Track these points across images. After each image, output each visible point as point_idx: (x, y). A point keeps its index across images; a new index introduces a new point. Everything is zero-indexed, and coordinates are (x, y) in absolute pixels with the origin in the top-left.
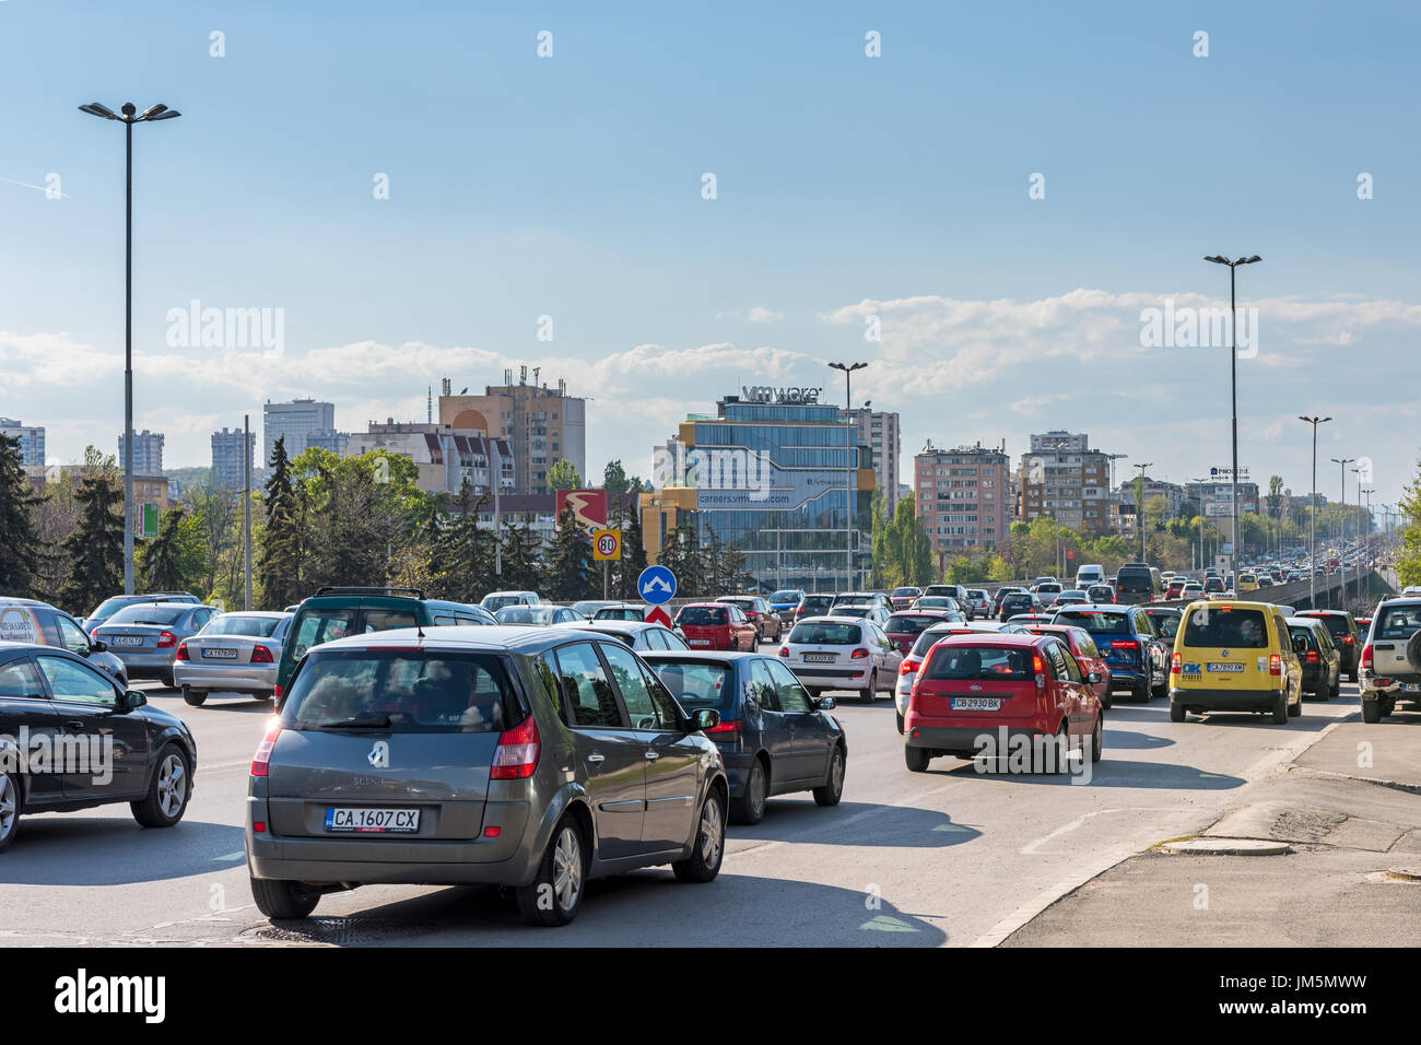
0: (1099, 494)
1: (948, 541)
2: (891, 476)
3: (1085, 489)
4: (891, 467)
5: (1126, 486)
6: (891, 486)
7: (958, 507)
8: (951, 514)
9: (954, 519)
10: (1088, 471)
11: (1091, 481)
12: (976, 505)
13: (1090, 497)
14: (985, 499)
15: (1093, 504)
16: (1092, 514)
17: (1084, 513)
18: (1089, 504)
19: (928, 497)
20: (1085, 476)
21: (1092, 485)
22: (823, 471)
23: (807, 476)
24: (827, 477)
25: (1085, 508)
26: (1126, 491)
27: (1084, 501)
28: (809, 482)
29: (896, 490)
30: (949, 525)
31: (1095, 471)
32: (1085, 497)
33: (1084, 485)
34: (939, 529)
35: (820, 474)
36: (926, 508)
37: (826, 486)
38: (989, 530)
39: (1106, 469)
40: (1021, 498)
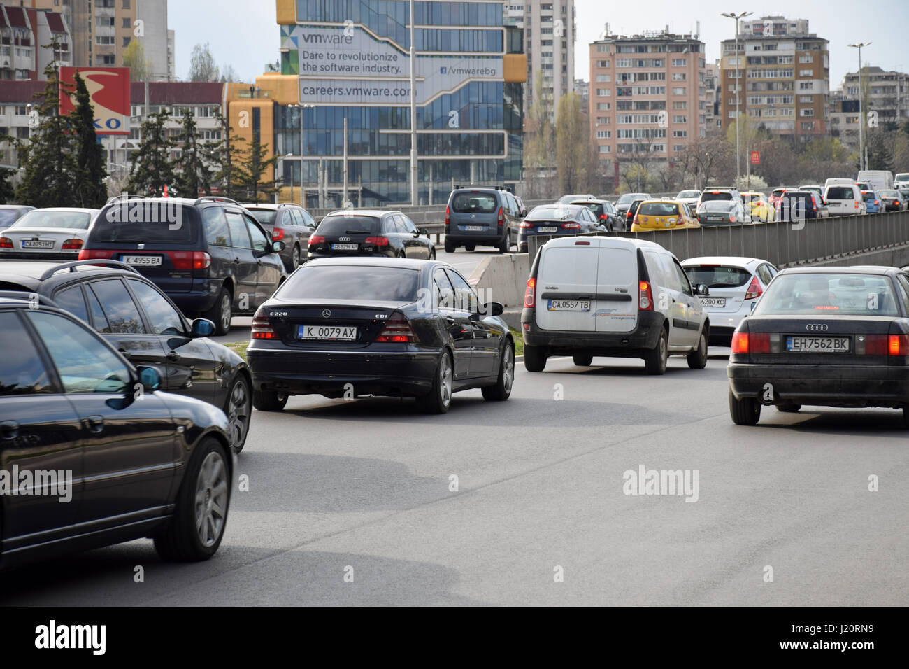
0: (816, 87)
1: (630, 146)
2: (565, 68)
3: (798, 83)
4: (564, 57)
5: (850, 78)
6: (565, 81)
7: (642, 105)
8: (633, 112)
9: (638, 119)
10: (803, 60)
11: (806, 72)
12: (664, 103)
13: (804, 92)
14: (675, 95)
15: (808, 100)
16: (807, 112)
17: (798, 113)
18: (803, 100)
19: (605, 93)
20: (799, 67)
21: (806, 77)
22: (460, 57)
23: (439, 63)
24: (465, 64)
25: (799, 106)
26: (851, 85)
27: (798, 97)
28: (443, 70)
29: (571, 85)
30: (633, 126)
31: (811, 61)
32: (798, 91)
33: (798, 77)
34: (619, 131)
35: (457, 60)
36: (604, 107)
37: (465, 76)
38: (680, 134)
39: (825, 57)
40: (720, 95)
